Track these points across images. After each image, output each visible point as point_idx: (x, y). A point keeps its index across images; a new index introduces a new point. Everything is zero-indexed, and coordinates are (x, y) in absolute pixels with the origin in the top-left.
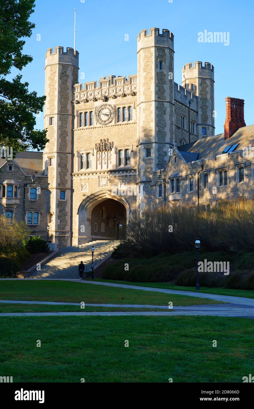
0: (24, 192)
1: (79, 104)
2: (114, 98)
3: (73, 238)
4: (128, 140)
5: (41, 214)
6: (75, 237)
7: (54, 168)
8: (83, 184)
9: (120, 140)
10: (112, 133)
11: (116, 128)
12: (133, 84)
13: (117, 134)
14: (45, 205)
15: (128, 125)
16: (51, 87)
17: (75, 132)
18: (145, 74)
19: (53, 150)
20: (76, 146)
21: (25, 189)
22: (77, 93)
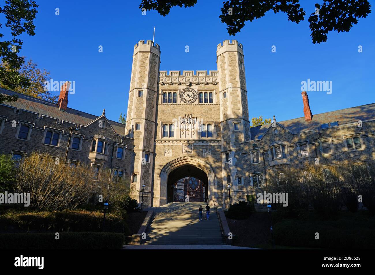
0: (113, 150)
1: (164, 86)
2: (198, 85)
3: (154, 199)
4: (211, 117)
5: (126, 173)
6: (156, 198)
7: (142, 132)
8: (166, 149)
9: (203, 116)
10: (195, 111)
11: (200, 107)
12: (214, 77)
13: (200, 111)
14: (130, 166)
15: (211, 105)
16: (142, 67)
17: (159, 106)
18: (230, 68)
19: (141, 117)
20: (160, 118)
21: (113, 147)
22: (163, 77)
